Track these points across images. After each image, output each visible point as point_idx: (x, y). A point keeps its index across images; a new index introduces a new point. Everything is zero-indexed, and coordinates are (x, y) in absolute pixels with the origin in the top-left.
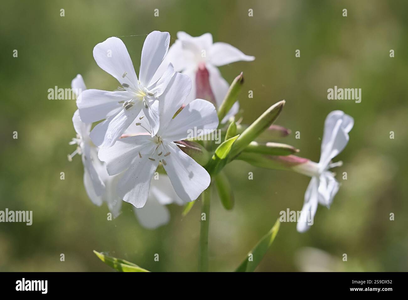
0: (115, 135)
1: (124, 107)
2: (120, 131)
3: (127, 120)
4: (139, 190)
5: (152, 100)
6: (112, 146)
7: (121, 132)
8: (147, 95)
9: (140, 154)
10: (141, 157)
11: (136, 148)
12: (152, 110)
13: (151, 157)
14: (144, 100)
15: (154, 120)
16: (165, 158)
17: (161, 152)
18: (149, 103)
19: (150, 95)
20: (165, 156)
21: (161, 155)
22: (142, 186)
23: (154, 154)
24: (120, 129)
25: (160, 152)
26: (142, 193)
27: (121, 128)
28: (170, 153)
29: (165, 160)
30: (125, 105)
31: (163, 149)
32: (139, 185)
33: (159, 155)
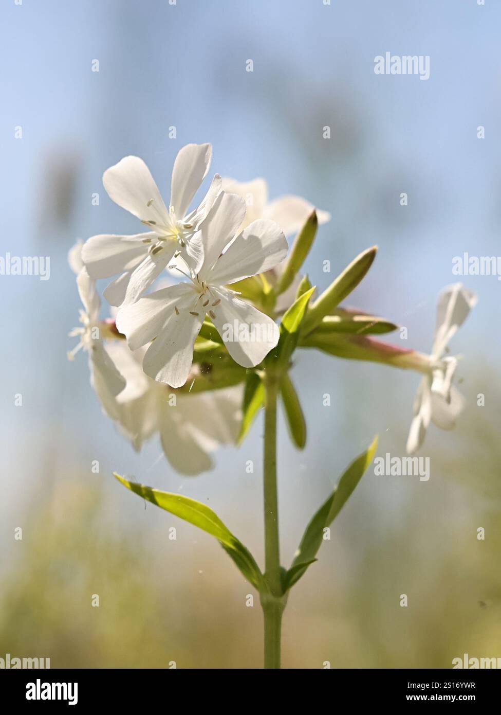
0: (140, 287)
1: (150, 252)
2: (147, 281)
3: (155, 268)
4: (178, 360)
5: (190, 235)
6: (135, 302)
7: (147, 283)
8: (183, 231)
9: (176, 309)
10: (178, 313)
11: (170, 305)
12: (191, 246)
13: (193, 311)
14: (179, 237)
15: (195, 257)
16: (213, 309)
17: (206, 300)
18: (186, 240)
19: (187, 227)
20: (213, 305)
21: (207, 306)
22: (181, 354)
23: (197, 305)
24: (147, 280)
25: (204, 302)
26: (183, 364)
27: (148, 278)
28: (220, 300)
29: (213, 311)
30: (152, 248)
31: (210, 296)
32: (178, 353)
33: (205, 305)
